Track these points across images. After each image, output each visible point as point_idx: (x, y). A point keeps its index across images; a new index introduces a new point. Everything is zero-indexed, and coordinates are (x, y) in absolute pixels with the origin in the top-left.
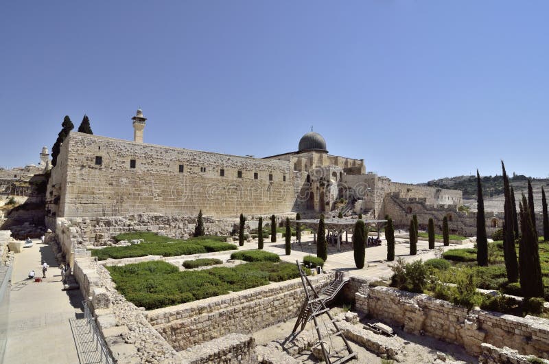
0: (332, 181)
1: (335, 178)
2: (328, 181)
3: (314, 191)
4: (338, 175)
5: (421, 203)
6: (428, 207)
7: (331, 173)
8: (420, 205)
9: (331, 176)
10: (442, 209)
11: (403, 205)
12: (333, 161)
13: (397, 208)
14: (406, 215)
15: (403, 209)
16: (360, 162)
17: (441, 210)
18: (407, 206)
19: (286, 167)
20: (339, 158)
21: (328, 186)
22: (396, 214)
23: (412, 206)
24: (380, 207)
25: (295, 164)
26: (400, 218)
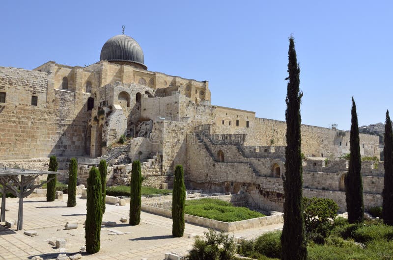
0: (117, 106)
1: (125, 102)
2: (111, 107)
3: (92, 123)
4: (133, 97)
5: (237, 145)
6: (247, 151)
7: (116, 93)
8: (234, 148)
9: (116, 97)
10: (266, 154)
11: (212, 147)
12: (148, 80)
13: (203, 152)
14: (214, 165)
15: (212, 155)
16: (201, 85)
17: (265, 157)
18: (217, 148)
19: (38, 82)
20: (157, 75)
21: (109, 114)
22: (200, 162)
23: (224, 148)
24: (176, 150)
25: (65, 79)
26: (206, 171)
